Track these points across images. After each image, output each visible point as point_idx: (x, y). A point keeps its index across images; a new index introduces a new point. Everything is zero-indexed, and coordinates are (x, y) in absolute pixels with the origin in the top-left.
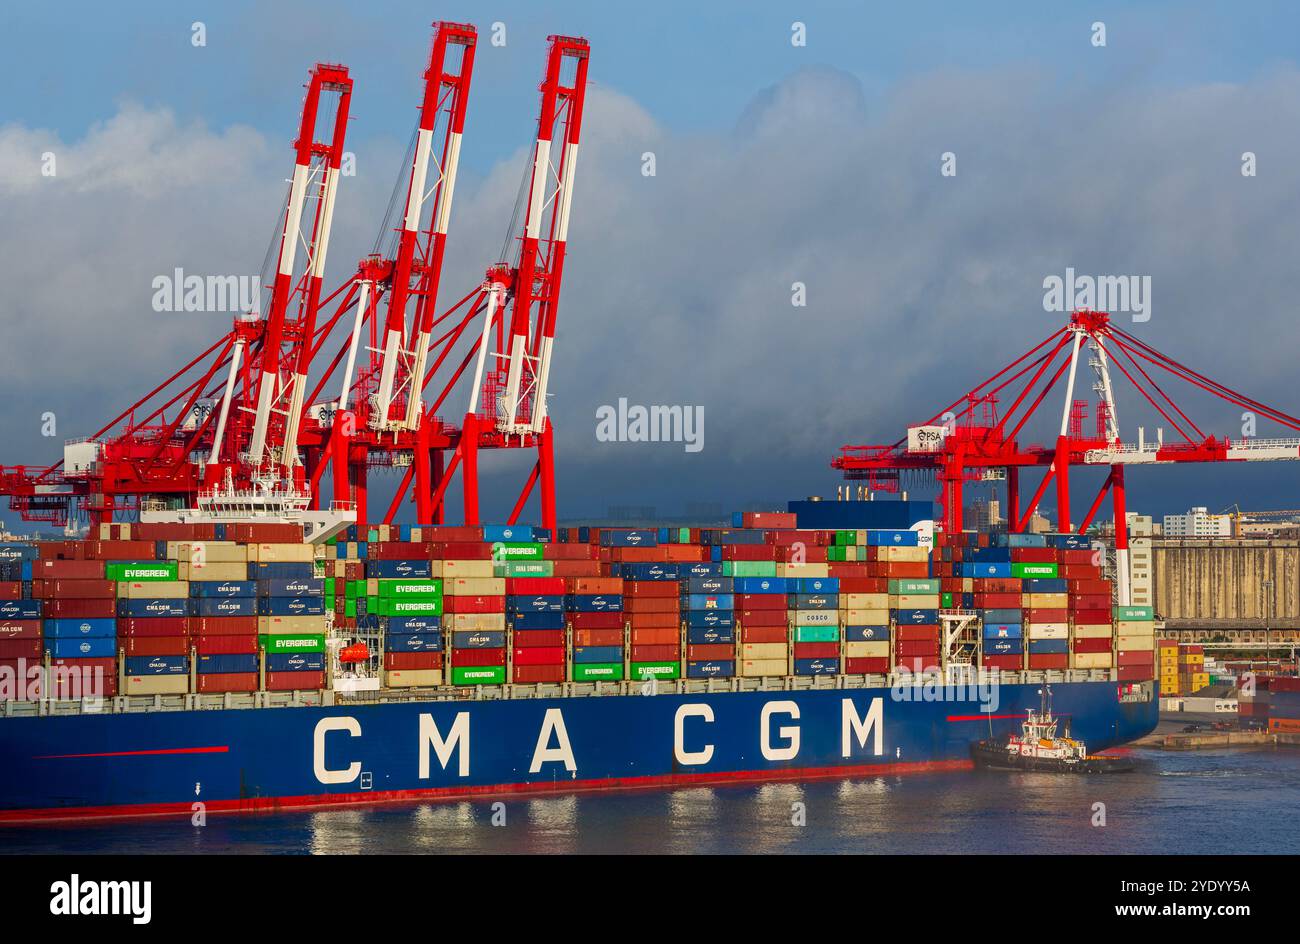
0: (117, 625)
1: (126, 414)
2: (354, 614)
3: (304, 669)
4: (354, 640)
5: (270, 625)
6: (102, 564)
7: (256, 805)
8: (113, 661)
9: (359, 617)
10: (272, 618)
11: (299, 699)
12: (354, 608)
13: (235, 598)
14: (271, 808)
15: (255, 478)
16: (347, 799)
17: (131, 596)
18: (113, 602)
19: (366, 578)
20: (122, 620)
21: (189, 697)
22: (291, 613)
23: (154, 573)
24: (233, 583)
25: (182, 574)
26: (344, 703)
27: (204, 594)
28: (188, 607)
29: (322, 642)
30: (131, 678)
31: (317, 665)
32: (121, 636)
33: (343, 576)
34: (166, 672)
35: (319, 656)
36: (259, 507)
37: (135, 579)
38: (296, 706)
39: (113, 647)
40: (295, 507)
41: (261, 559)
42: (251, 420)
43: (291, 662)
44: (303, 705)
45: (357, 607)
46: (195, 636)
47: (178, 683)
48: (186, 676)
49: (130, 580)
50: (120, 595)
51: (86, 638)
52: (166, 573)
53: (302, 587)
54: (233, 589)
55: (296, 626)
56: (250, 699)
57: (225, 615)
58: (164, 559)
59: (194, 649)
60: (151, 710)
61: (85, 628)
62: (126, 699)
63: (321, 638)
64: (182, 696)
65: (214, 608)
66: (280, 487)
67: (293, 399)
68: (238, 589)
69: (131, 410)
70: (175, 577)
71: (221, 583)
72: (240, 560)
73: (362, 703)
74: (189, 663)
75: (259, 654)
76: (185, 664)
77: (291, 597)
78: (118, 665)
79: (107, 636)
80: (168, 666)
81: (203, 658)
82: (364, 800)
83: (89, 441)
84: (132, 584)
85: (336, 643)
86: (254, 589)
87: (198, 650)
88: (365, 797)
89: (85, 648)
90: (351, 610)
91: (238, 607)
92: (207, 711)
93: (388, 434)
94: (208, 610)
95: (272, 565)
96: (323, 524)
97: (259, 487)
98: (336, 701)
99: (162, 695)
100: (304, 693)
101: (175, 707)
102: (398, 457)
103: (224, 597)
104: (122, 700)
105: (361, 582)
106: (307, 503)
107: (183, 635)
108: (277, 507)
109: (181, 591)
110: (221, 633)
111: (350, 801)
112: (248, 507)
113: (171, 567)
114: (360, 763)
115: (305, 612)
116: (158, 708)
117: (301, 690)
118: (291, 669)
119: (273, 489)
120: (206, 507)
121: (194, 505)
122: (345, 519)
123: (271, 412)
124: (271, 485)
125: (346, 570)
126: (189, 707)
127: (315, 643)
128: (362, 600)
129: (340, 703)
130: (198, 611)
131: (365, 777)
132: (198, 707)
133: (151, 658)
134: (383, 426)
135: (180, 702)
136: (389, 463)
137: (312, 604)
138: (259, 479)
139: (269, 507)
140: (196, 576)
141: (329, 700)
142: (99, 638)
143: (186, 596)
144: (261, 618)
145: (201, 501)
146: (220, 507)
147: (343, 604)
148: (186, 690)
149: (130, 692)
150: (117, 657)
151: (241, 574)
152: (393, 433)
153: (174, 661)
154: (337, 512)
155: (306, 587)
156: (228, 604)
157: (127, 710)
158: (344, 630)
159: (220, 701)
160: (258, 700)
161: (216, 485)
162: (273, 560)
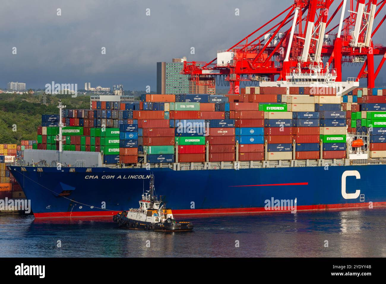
0: (264, 130)
1: (244, 39)
2: (355, 126)
3: (338, 150)
4: (356, 138)
5: (325, 131)
6: (257, 104)
7: (319, 208)
8: (263, 146)
9: (358, 128)
10: (325, 128)
11: (337, 163)
12: (355, 124)
13: (311, 119)
14: (324, 209)
15: (311, 67)
16: (355, 205)
17: (270, 118)
18: (263, 121)
19: (360, 110)
20: (266, 127)
21: (292, 161)
22: (333, 126)
23: (278, 108)
24: (310, 113)
25: (289, 108)
26: (354, 165)
27: (299, 117)
28: (292, 123)
29: (345, 138)
30: (270, 153)
31: (343, 148)
32: (266, 135)
33: (350, 110)
34: (283, 150)
35: (343, 144)
36: (315, 80)
37: (271, 111)
38: (334, 166)
39: (263, 139)
40: (330, 80)
41: (320, 103)
42: (302, 43)
43: (333, 147)
44: (337, 165)
45: (357, 124)
46: (295, 135)
47: (288, 155)
48: (291, 152)
49: (269, 111)
50: (265, 118)
51: (252, 136)
52: (283, 108)
53: (337, 115)
54: (310, 115)
55: (335, 131)
56: (316, 163)
57: (306, 126)
58: (280, 102)
59: (294, 141)
60: (277, 166)
61: (252, 131)
62: (268, 162)
63: (344, 136)
64: (289, 161)
65: (302, 123)
66: (324, 71)
67: (320, 34)
68: (312, 115)
69: (246, 38)
70: (286, 110)
71: (305, 113)
72: (312, 103)
73: (361, 164)
74: (293, 147)
75: (320, 143)
76: (291, 147)
77: (333, 119)
78: (264, 147)
79: (260, 135)
80: (284, 148)
81: (298, 145)
82: (361, 206)
83: (228, 51)
84: (270, 113)
85: (349, 139)
86: (318, 116)
87: (296, 141)
88: (361, 205)
89: (252, 140)
90: (354, 124)
91: (312, 123)
92: (299, 167)
93: (357, 48)
94: (300, 124)
95: (325, 105)
96: (344, 88)
97: (313, 72)
98: (350, 163)
99: (282, 160)
100: (338, 160)
101: (286, 165)
102: (354, 58)
103: (306, 118)
104: (266, 162)
105: (358, 113)
106: (335, 78)
107: (290, 135)
108: (323, 80)
109: (290, 116)
110: (305, 134)
111: (355, 207)
112: (310, 80)
113: (285, 106)
114: (360, 190)
115: (338, 126)
116: (280, 166)
117: (337, 159)
118: (332, 150)
119: (321, 72)
120: (290, 80)
121: (284, 79)
122: (354, 86)
123: (311, 39)
124: (320, 71)
125: (352, 107)
126: (292, 166)
127: (342, 139)
128: (359, 120)
129: (352, 164)
130: (296, 125)
131: (362, 196)
132: (296, 166)
133: (277, 144)
134: (356, 45)
135: (289, 163)
136: (350, 61)
137: (341, 122)
138: (313, 68)
139: (319, 80)
140: (295, 109)
141: (347, 164)
142: (257, 136)
143: (291, 118)
144: (321, 128)
145: (287, 77)
146: (297, 80)
147: (350, 122)
148: (291, 158)
149: (269, 159)
150: (264, 144)
151: (312, 109)
152: (359, 48)
153: (287, 146)
154: (351, 82)
155: (339, 115)
156: (308, 122)
157: (268, 166)
158: (351, 133)
159: (304, 163)
160: (320, 163)
161: (294, 71)
162: (325, 103)
